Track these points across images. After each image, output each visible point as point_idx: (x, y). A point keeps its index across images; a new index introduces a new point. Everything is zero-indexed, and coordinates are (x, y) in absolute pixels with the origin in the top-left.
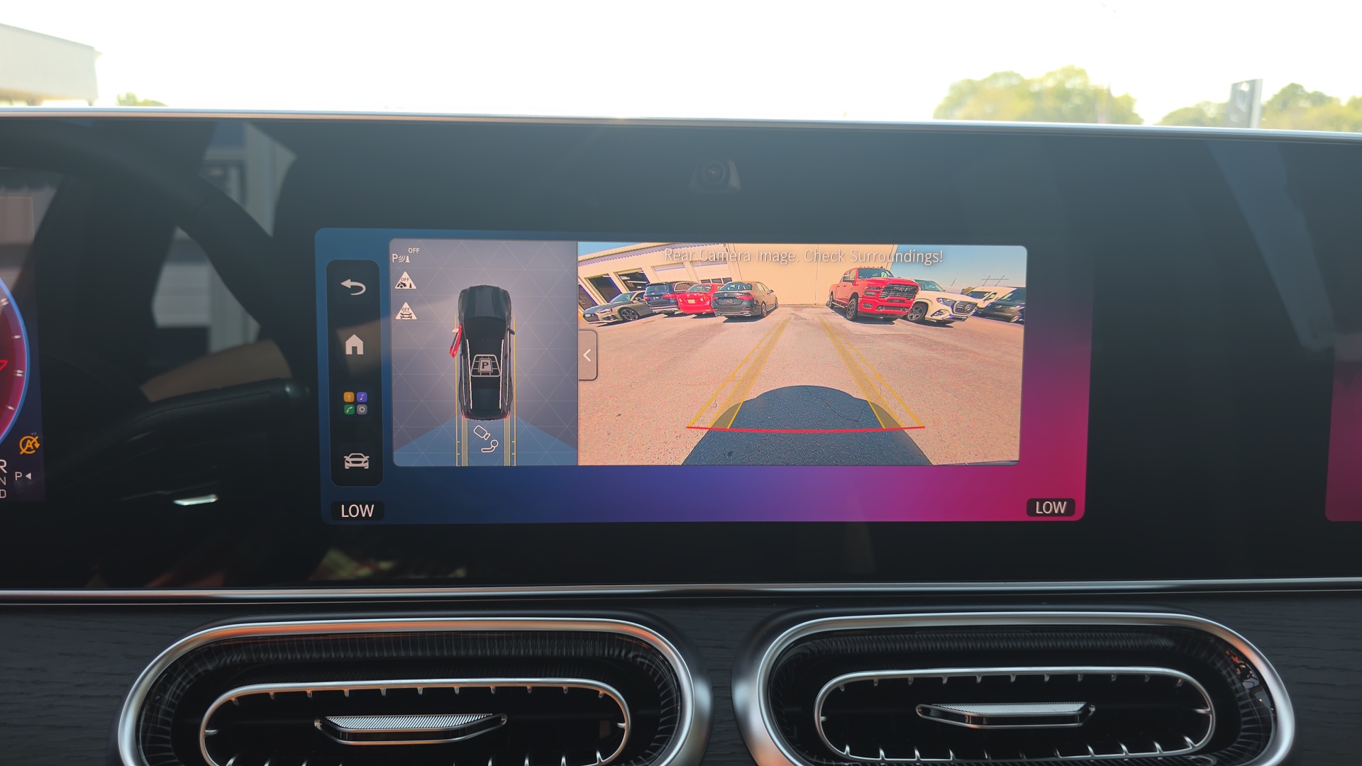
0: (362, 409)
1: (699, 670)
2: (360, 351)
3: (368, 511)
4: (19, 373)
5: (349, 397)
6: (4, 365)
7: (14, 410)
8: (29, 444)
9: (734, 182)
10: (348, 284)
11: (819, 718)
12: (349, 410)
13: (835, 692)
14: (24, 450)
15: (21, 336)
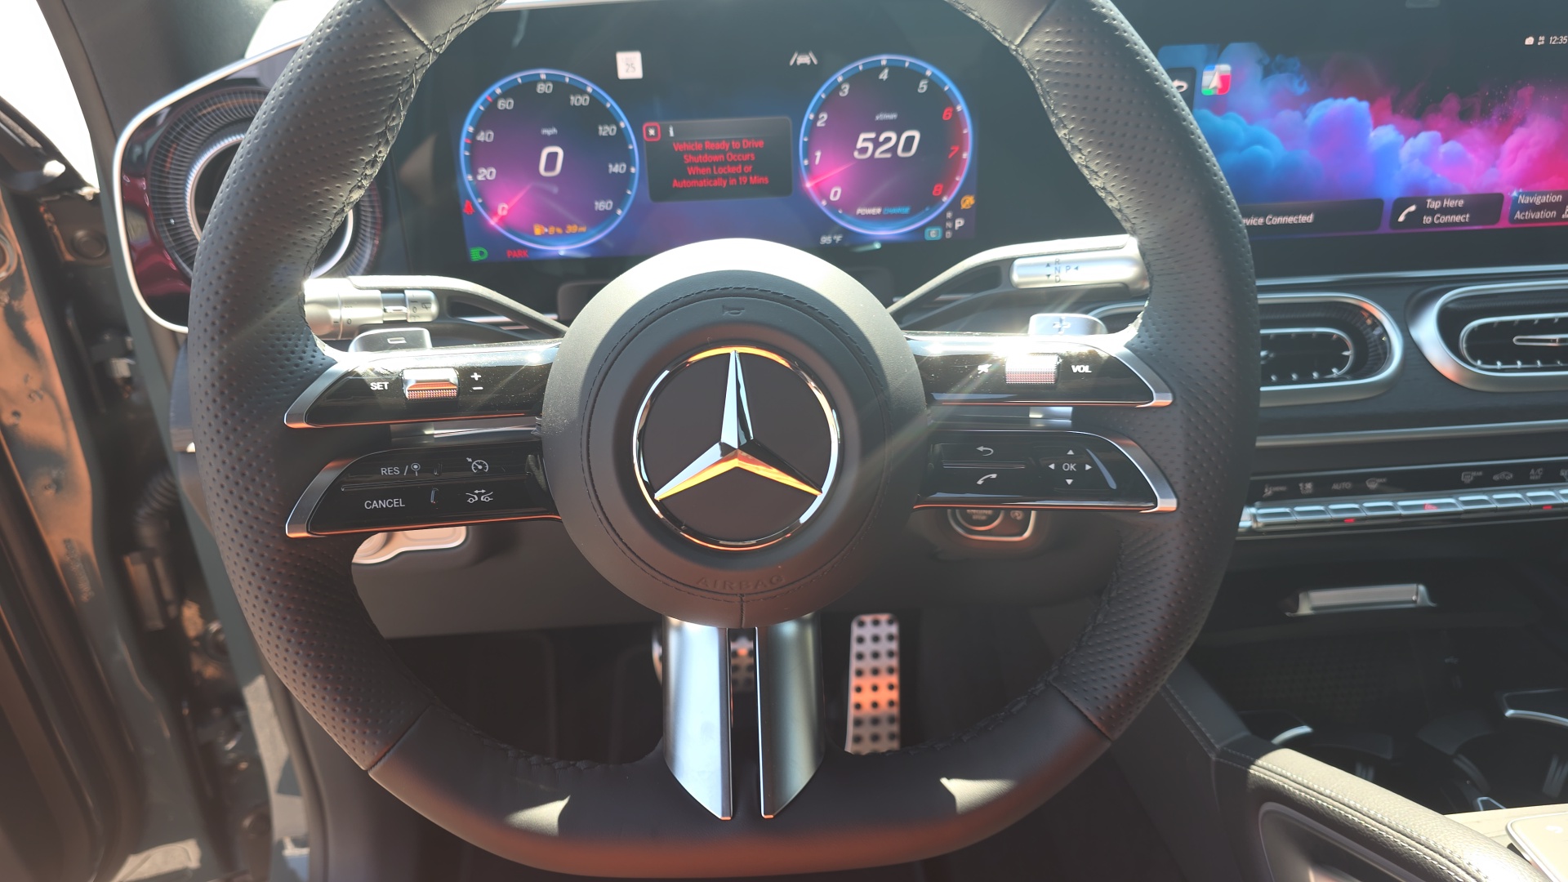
1: (1394, 320)
4: (965, 156)
6: (955, 151)
7: (961, 179)
8: (967, 202)
10: (1176, 84)
11: (1465, 340)
13: (1473, 332)
14: (964, 206)
15: (968, 131)
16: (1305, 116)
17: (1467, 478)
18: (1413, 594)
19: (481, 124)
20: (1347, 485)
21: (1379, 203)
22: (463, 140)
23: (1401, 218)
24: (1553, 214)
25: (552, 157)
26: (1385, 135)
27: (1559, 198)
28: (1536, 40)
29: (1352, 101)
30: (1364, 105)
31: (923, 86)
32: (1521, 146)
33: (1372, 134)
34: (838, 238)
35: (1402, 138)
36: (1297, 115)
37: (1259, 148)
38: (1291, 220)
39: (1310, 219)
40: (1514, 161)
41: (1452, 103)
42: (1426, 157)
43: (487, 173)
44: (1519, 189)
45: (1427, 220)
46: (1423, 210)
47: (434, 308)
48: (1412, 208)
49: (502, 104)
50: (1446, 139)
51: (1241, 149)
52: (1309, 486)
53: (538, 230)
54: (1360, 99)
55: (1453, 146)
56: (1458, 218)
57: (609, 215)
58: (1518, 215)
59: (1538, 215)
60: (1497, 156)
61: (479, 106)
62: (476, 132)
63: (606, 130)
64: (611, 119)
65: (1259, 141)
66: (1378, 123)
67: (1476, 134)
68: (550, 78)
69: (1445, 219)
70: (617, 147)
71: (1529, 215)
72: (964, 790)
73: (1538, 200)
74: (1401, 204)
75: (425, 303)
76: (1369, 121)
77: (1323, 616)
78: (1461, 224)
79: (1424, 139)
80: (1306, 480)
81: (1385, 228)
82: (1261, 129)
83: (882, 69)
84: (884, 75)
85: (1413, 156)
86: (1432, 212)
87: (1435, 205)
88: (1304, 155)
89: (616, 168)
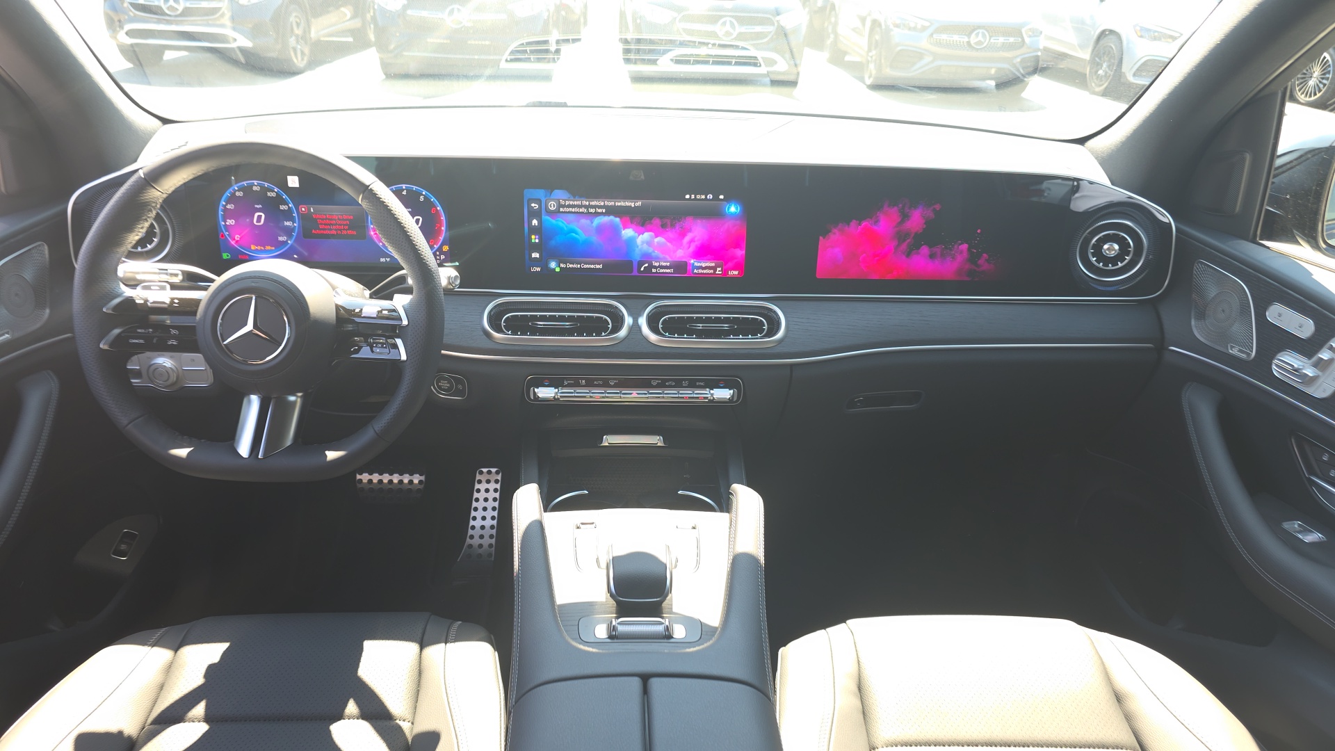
0: (537, 241)
1: (630, 314)
2: (536, 225)
3: (539, 269)
4: (443, 228)
5: (533, 237)
6: (439, 226)
7: (441, 238)
8: (445, 248)
9: (643, 177)
10: (533, 205)
11: (660, 326)
12: (533, 241)
13: (664, 320)
14: (444, 250)
15: (443, 218)
16: (592, 223)
17: (654, 383)
18: (656, 440)
19: (228, 202)
20: (601, 382)
21: (631, 262)
22: (221, 208)
23: (642, 269)
24: (712, 271)
25: (259, 218)
26: (628, 233)
27: (713, 264)
28: (691, 197)
29: (612, 217)
30: (618, 220)
31: (422, 198)
32: (692, 241)
33: (623, 232)
34: (388, 260)
35: (637, 234)
36: (588, 222)
37: (574, 234)
38: (592, 266)
39: (601, 266)
40: (689, 247)
41: (657, 221)
42: (650, 244)
43: (230, 222)
44: (694, 259)
45: (654, 270)
46: (651, 266)
47: (180, 277)
48: (646, 265)
49: (238, 194)
50: (656, 236)
51: (566, 234)
52: (584, 381)
53: (253, 247)
54: (616, 217)
55: (659, 240)
56: (668, 271)
57: (285, 243)
58: (696, 271)
59: (705, 271)
60: (681, 245)
61: (228, 194)
62: (226, 204)
63: (283, 207)
64: (286, 203)
65: (574, 231)
66: (625, 227)
67: (671, 235)
68: (259, 185)
69: (662, 271)
70: (288, 215)
71: (701, 271)
72: (331, 455)
73: (704, 265)
74: (641, 264)
75: (176, 275)
76: (621, 226)
77: (612, 447)
78: (669, 273)
79: (647, 236)
80: (582, 379)
81: (635, 273)
82: (573, 226)
83: (404, 190)
84: (404, 193)
85: (643, 243)
86: (656, 267)
87: (657, 264)
88: (594, 239)
89: (288, 223)
